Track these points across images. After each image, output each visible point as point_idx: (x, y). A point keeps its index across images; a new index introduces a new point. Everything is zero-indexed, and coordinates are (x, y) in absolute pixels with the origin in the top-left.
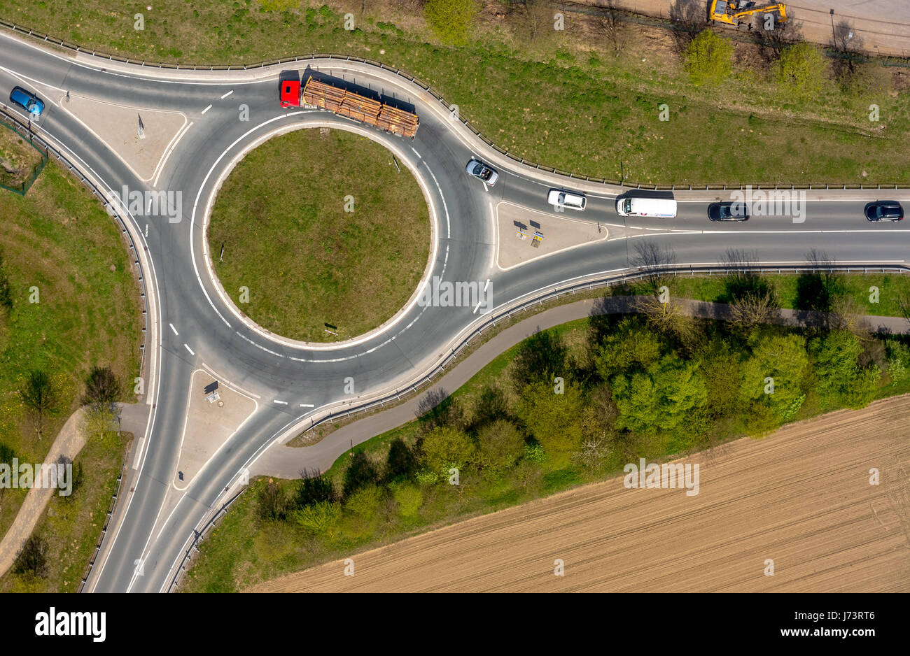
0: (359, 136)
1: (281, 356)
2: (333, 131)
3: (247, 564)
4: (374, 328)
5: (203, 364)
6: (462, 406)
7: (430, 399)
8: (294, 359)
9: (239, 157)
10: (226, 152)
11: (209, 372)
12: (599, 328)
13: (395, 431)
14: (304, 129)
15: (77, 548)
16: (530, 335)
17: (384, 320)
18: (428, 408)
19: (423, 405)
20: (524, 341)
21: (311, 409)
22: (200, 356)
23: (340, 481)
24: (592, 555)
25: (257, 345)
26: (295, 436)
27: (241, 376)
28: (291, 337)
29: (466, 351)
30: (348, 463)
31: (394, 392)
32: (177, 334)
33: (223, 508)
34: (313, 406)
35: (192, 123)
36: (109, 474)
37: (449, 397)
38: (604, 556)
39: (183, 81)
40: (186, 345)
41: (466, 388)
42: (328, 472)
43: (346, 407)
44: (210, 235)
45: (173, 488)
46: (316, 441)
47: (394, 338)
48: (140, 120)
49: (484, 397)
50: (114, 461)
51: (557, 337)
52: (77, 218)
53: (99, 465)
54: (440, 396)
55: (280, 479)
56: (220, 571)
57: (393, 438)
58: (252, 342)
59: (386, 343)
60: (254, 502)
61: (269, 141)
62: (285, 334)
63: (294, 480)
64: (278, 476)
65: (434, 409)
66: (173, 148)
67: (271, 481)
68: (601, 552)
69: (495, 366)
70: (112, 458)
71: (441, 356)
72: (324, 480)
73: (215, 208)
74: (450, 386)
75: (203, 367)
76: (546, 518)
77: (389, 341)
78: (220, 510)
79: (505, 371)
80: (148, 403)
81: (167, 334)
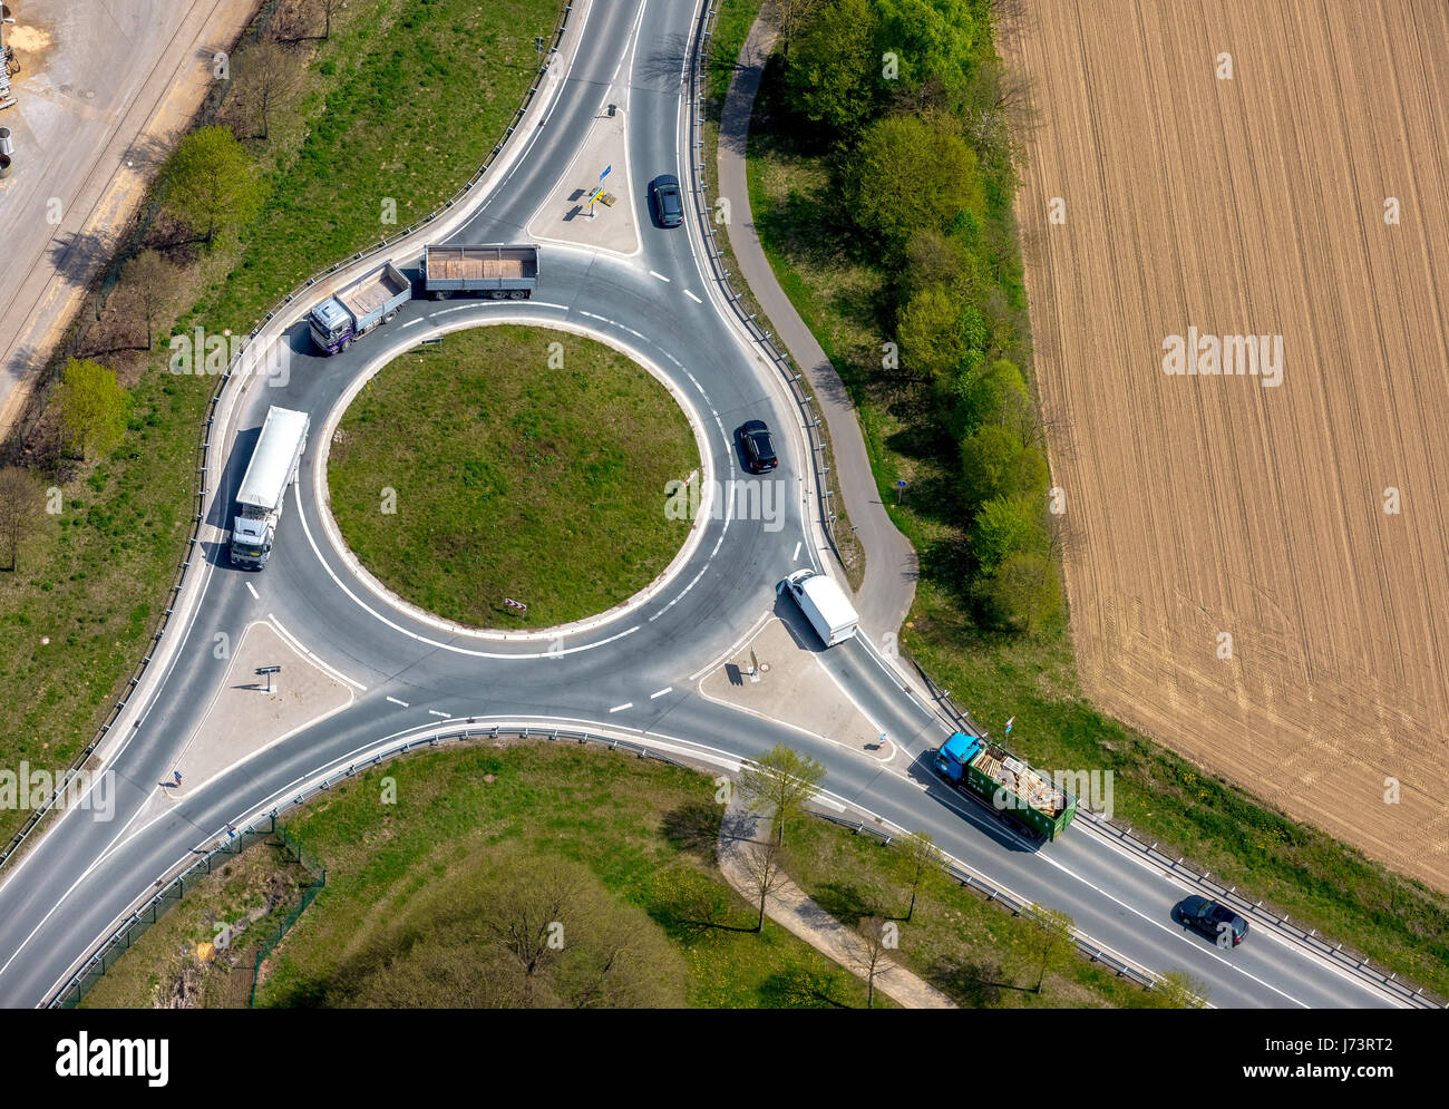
0: (362, 392)
1: (705, 568)
2: (344, 424)
3: (1042, 681)
4: (691, 434)
5: (692, 678)
6: (849, 345)
7: (828, 386)
8: (715, 552)
9: (350, 560)
10: (336, 578)
11: (707, 673)
12: (770, 148)
13: (870, 441)
14: (329, 463)
15: (959, 914)
16: (757, 238)
17: (682, 419)
18: (842, 392)
19: (835, 398)
20: (765, 247)
21: (804, 546)
22: (676, 680)
23: (935, 529)
24: (1127, 230)
25: (679, 598)
26: (844, 578)
27: (726, 629)
28: (679, 547)
29: (760, 324)
30: (908, 514)
31: (804, 432)
32: (630, 705)
33: (938, 700)
34: (799, 545)
35: (271, 616)
36: (844, 847)
37: (831, 362)
38: (1133, 217)
39: (192, 616)
40: (652, 697)
41: (822, 338)
42: (914, 543)
43: (813, 499)
44: (475, 626)
45: (890, 764)
46: (860, 549)
47: (715, 413)
48: (244, 687)
49: (844, 314)
50: (825, 835)
51: (769, 204)
52: (388, 815)
53: (825, 860)
54: (826, 373)
55: (911, 611)
56: (1043, 722)
57: (881, 448)
58: (673, 603)
59: (720, 425)
60: (941, 655)
61: (334, 514)
62: (672, 555)
63: (917, 593)
64: (904, 614)
65: (846, 383)
66: (306, 651)
67: (910, 625)
68: (1126, 218)
69: (794, 290)
70: (819, 838)
71: (760, 359)
72: (926, 551)
73: (429, 609)
74: (812, 356)
75: (697, 680)
76: (1057, 275)
77: (718, 420)
78: (942, 705)
79: (807, 279)
80: (737, 770)
81: (627, 719)
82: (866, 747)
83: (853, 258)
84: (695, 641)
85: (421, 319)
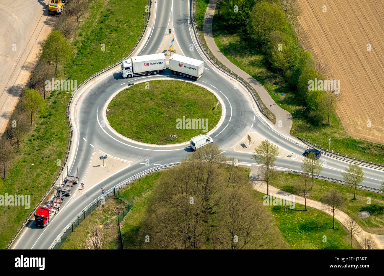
0: (113, 100)
1: (228, 124)
2: (109, 107)
3: (336, 135)
4: (215, 97)
5: (231, 148)
6: (257, 72)
7: (253, 82)
8: (230, 121)
9: (120, 136)
10: (117, 140)
11: (235, 146)
12: (220, 34)
13: (269, 92)
14: (107, 116)
15: (326, 187)
16: (222, 54)
17: (211, 94)
18: (258, 83)
19: (256, 84)
20: (225, 56)
21: (256, 116)
22: (226, 149)
23: (294, 107)
24: (333, 38)
25: (222, 131)
26: (270, 122)
27: (238, 136)
28: (219, 121)
29: (229, 71)
30: (285, 105)
31: (249, 93)
33: (306, 144)
34: (255, 116)
35: (99, 150)
36: (287, 178)
37: (252, 77)
38: (333, 35)
39: (75, 153)
40: (221, 153)
41: (248, 72)
42: (289, 112)
43: (256, 106)
44: (162, 144)
45: (296, 159)
46: (273, 115)
47: (221, 92)
48: (96, 166)
49: (253, 66)
50: (281, 176)
51: (224, 45)
52: (148, 189)
53: (283, 181)
54: (252, 79)
55: (292, 126)
56: (339, 144)
57: (273, 93)
58: (220, 133)
59: (223, 94)
60: (304, 134)
61: (112, 126)
62: (217, 123)
63: (293, 122)
64: (291, 127)
65: (258, 81)
66: (113, 156)
67: (293, 129)
68: (332, 35)
69: (236, 63)
70: (279, 177)
71: (231, 79)
72: (293, 113)
73: (147, 142)
74: (246, 76)
75: (233, 148)
76: (315, 50)
77: (222, 93)
78: (308, 145)
79: (240, 60)
80: (250, 166)
82: (288, 156)
83: (252, 54)
84: (230, 140)
85: (125, 83)
